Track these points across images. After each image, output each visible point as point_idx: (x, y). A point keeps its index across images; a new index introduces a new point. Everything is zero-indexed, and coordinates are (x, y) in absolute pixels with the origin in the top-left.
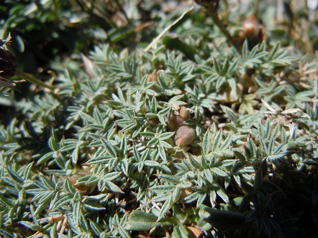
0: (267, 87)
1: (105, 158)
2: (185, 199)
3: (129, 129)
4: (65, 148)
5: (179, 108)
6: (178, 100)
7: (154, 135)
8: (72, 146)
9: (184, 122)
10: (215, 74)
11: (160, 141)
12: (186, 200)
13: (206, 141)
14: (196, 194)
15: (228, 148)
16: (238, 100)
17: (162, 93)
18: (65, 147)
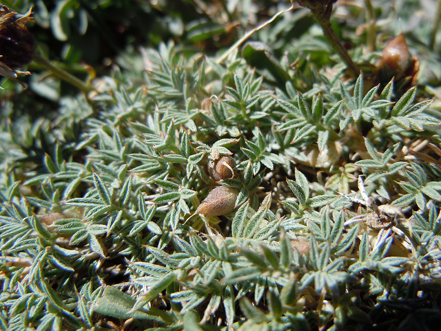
0: (380, 157)
1: (93, 203)
2: (172, 295)
3: (145, 170)
4: (63, 174)
5: (217, 158)
6: (223, 146)
7: (177, 188)
8: (73, 174)
9: (222, 180)
10: (302, 118)
11: (181, 200)
12: (173, 297)
13: (240, 218)
14: (190, 294)
15: (267, 239)
16: (329, 168)
17: (213, 129)
18: (64, 172)
